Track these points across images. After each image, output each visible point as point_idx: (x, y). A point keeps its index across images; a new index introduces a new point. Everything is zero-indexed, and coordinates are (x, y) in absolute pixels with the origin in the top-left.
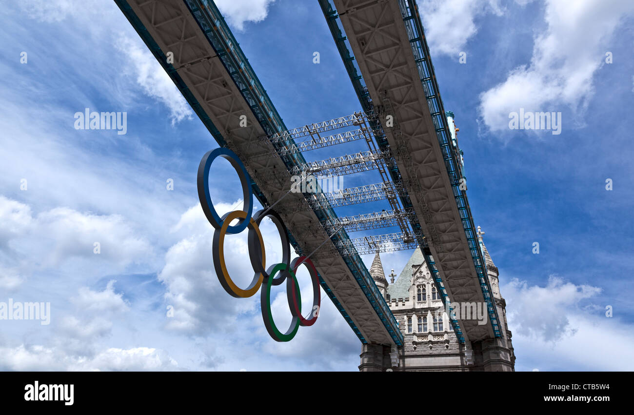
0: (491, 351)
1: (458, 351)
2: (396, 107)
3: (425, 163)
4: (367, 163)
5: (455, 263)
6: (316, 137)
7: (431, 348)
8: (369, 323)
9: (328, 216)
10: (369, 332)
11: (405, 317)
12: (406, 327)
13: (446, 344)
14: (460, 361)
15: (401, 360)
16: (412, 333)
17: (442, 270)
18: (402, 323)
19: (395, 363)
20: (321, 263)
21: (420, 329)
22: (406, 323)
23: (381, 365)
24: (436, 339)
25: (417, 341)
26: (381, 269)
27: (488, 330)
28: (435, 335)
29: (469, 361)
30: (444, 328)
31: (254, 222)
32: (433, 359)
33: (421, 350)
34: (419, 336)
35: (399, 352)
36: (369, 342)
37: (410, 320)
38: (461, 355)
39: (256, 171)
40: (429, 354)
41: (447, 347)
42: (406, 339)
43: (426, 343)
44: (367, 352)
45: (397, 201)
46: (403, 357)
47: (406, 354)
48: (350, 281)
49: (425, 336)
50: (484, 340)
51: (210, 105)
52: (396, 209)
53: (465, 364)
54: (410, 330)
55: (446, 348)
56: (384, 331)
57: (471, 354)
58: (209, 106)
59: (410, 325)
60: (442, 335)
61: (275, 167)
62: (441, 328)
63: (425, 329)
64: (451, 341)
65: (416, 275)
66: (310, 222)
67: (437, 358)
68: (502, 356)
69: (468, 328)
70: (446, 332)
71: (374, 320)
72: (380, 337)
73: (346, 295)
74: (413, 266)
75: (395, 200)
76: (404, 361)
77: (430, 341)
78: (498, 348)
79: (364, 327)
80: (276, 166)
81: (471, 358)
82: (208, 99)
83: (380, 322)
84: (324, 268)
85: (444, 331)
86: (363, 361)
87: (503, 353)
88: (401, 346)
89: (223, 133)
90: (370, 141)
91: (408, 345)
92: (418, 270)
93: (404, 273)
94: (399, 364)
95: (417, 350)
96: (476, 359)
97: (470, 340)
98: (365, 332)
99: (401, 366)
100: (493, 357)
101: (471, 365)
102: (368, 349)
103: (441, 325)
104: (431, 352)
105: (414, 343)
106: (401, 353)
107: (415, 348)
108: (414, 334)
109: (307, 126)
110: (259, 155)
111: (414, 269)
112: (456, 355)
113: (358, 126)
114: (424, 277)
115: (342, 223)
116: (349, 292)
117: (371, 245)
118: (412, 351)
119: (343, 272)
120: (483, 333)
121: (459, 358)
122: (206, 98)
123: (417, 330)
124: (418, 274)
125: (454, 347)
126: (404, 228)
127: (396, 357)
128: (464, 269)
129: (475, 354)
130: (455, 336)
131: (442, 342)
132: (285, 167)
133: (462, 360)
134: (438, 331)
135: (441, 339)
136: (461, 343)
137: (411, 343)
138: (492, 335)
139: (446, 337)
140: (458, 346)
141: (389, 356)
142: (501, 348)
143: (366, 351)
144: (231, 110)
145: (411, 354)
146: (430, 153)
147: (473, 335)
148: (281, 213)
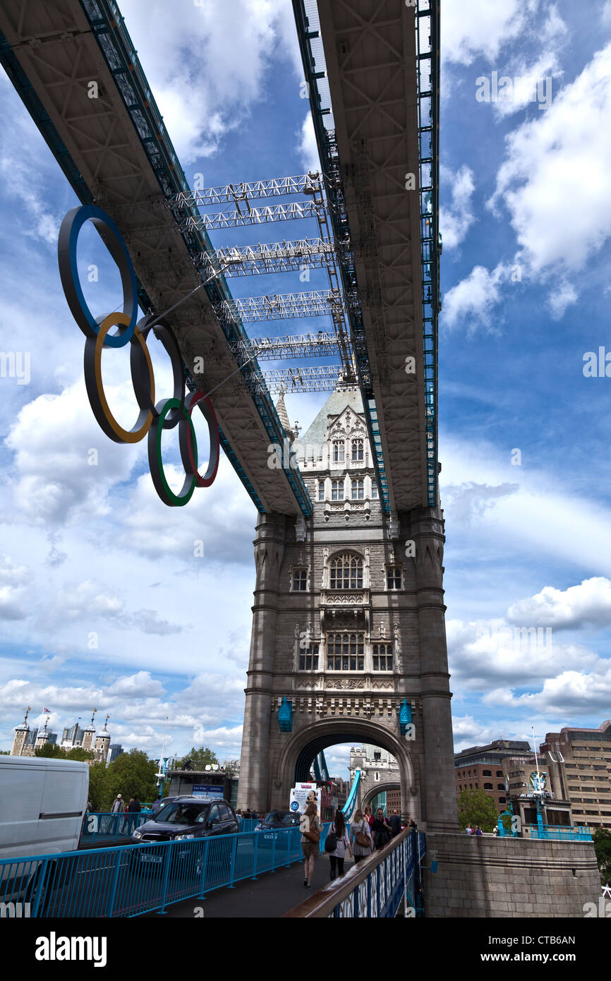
0: (422, 523)
1: (380, 523)
2: (372, 171)
3: (394, 266)
4: (312, 257)
5: (401, 412)
6: (242, 205)
7: (347, 519)
8: (273, 487)
9: (240, 335)
10: (271, 498)
11: (316, 481)
12: (317, 494)
13: (367, 515)
14: (382, 535)
15: (309, 534)
16: (325, 500)
17: (383, 419)
18: (313, 488)
19: (300, 537)
20: (220, 404)
21: (334, 496)
22: (317, 488)
23: (283, 539)
24: (354, 509)
25: (330, 510)
26: (286, 419)
27: (421, 498)
28: (353, 503)
29: (393, 534)
30: (365, 495)
31: (139, 333)
32: (349, 532)
33: (334, 521)
34: (332, 504)
35: (306, 524)
36: (268, 511)
37: (322, 483)
38: (385, 527)
39: (139, 254)
40: (344, 526)
41: (368, 517)
42: (316, 508)
43: (341, 513)
44: (265, 524)
45: (344, 319)
46: (311, 530)
47: (316, 525)
48: (257, 430)
49: (341, 504)
50: (413, 509)
51: (70, 126)
52: (341, 331)
53: (388, 537)
54: (321, 497)
55: (366, 519)
56: (291, 497)
57: (397, 527)
58: (68, 128)
59: (321, 491)
60: (362, 503)
61: (170, 250)
62: (361, 495)
63: (341, 496)
64: (372, 511)
65: (334, 427)
66: (213, 342)
67: (354, 532)
68: (435, 528)
69: (398, 495)
70: (368, 500)
71: (280, 483)
72: (284, 504)
73: (248, 449)
74: (329, 416)
75: (342, 317)
76: (312, 535)
77: (347, 511)
78: (430, 519)
79: (266, 491)
80: (172, 249)
81: (396, 531)
82: (67, 116)
83: (287, 485)
84: (223, 411)
85: (364, 499)
86: (260, 534)
87: (435, 525)
88: (309, 516)
89: (90, 181)
90: (323, 222)
91: (319, 515)
92: (336, 421)
93: (315, 425)
94: (306, 539)
95: (329, 521)
96: (401, 532)
97: (397, 510)
98: (265, 498)
99: (309, 540)
100: (423, 530)
101: (395, 538)
102: (267, 520)
103: (361, 491)
104: (347, 524)
105: (326, 513)
106: (309, 526)
107: (327, 519)
108: (327, 502)
109: (231, 186)
110: (149, 228)
111: (330, 419)
112: (378, 527)
113: (310, 196)
114: (343, 431)
115: (260, 346)
116: (252, 444)
117: (296, 381)
118: (323, 522)
119: (249, 418)
120: (415, 501)
121: (382, 530)
122: (63, 114)
123: (331, 497)
124: (335, 427)
125: (376, 518)
126: (347, 359)
127: (302, 530)
128: (410, 420)
129: (401, 527)
130: (379, 505)
131: (361, 512)
132: (187, 251)
133: (385, 533)
134: (357, 499)
135: (360, 509)
136: (385, 513)
137: (323, 513)
138: (425, 504)
139: (366, 506)
140: (381, 517)
141: (294, 529)
142: (434, 519)
143: (264, 522)
144: (108, 141)
145: (323, 526)
146: (404, 251)
147: (401, 503)
148: (173, 324)
